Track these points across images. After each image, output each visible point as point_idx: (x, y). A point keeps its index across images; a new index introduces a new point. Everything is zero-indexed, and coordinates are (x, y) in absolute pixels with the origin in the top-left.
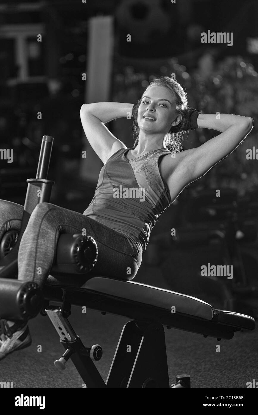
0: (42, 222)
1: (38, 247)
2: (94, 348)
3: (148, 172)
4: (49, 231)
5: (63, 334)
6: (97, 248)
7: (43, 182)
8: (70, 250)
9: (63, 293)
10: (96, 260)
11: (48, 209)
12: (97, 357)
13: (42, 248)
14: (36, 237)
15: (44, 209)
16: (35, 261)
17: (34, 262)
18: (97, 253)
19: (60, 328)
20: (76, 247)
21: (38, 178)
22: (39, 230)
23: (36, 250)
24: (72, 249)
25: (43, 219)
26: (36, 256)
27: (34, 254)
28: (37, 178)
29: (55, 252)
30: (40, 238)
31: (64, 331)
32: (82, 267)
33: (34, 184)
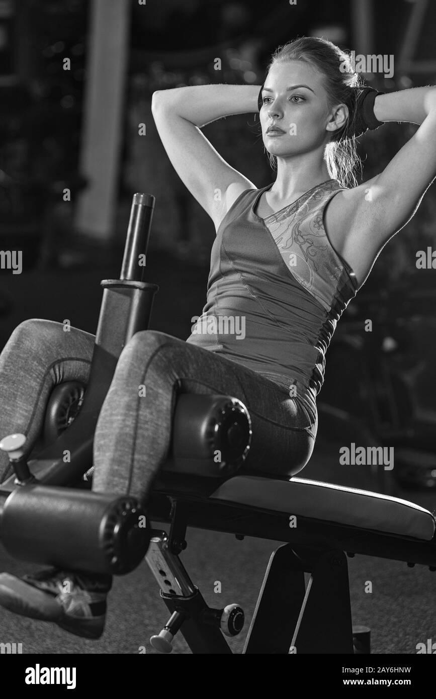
0: (146, 372)
1: (139, 425)
3: (306, 243)
4: (160, 391)
5: (167, 582)
6: (250, 422)
7: (135, 287)
8: (199, 430)
9: (171, 504)
11: (157, 345)
12: (235, 630)
13: (147, 430)
14: (134, 404)
15: (149, 345)
16: (133, 454)
17: (130, 456)
18: (251, 432)
19: (162, 573)
20: (212, 424)
21: (125, 280)
23: (136, 433)
25: (147, 366)
26: (134, 444)
27: (131, 441)
28: (122, 278)
30: (143, 406)
31: (170, 577)
33: (117, 291)
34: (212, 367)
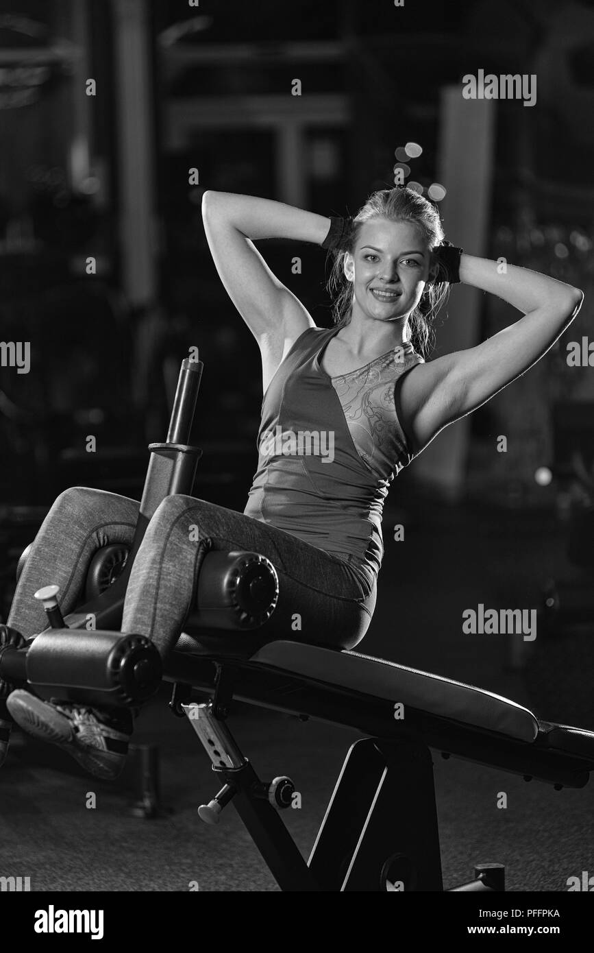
0: (171, 529)
1: (162, 576)
2: (277, 782)
3: (375, 417)
4: (185, 547)
5: (216, 753)
7: (178, 450)
8: (221, 582)
9: (216, 669)
10: (274, 605)
11: (185, 507)
12: (283, 801)
13: (170, 580)
14: (158, 558)
15: (176, 507)
16: (156, 603)
17: (153, 605)
19: (211, 742)
20: (234, 577)
21: (171, 443)
22: (165, 545)
23: (158, 584)
24: (226, 580)
25: (173, 525)
26: (157, 594)
27: (154, 591)
28: (168, 441)
29: (194, 587)
30: (166, 559)
31: (219, 748)
32: (244, 615)
33: (161, 455)
34: (245, 529)
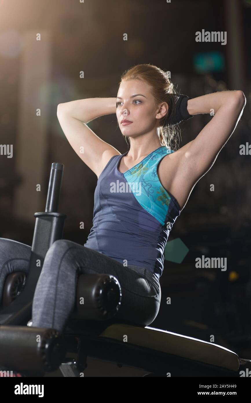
0: (61, 262)
1: (58, 293)
3: (148, 186)
4: (69, 273)
6: (120, 289)
7: (53, 216)
8: (91, 293)
10: (120, 303)
11: (67, 248)
13: (62, 295)
14: (55, 281)
15: (63, 247)
16: (54, 309)
17: (53, 311)
18: (121, 295)
20: (98, 289)
21: (48, 212)
22: (58, 273)
23: (56, 298)
24: (94, 292)
26: (55, 303)
27: (53, 302)
28: (46, 211)
30: (59, 282)
32: (105, 312)
33: (43, 219)
